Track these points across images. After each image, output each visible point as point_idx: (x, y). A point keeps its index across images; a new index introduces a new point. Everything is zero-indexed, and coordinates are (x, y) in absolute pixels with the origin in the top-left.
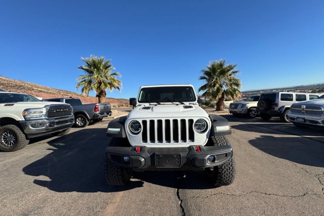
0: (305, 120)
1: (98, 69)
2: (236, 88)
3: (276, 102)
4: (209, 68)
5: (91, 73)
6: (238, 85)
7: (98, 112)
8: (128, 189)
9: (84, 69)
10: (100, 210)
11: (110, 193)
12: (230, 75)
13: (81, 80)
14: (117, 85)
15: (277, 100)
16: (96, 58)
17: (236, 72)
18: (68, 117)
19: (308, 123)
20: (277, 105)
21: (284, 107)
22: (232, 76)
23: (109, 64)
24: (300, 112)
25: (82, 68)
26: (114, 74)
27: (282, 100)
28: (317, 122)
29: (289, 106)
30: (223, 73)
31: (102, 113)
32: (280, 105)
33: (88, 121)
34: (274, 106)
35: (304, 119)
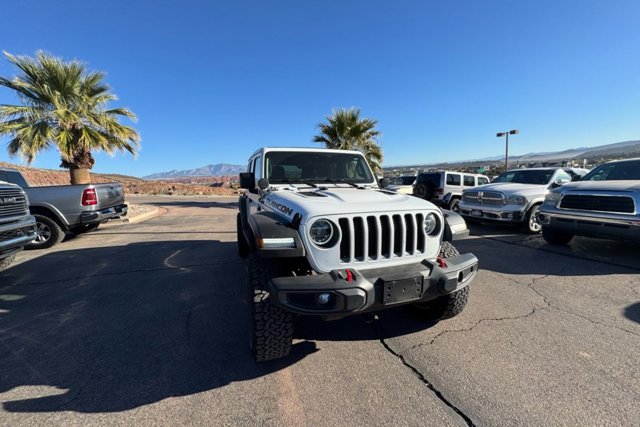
0: (483, 213)
1: (67, 94)
2: (375, 161)
3: (441, 187)
4: (331, 121)
5: (44, 100)
6: (378, 157)
7: (94, 207)
8: (295, 362)
9: (14, 87)
10: (268, 415)
11: (261, 379)
12: (368, 137)
13: (7, 119)
14: (126, 140)
15: (442, 183)
16: (58, 63)
17: (376, 133)
18: (16, 221)
19: (485, 217)
20: (441, 191)
21: (450, 194)
22: (371, 139)
23: (98, 83)
24: (475, 202)
25: (9, 85)
26: (118, 112)
27: (448, 183)
28: (496, 216)
29: (460, 194)
30: (357, 132)
31: (104, 210)
32: (446, 192)
33: (64, 229)
34: (437, 193)
35: (481, 211)
